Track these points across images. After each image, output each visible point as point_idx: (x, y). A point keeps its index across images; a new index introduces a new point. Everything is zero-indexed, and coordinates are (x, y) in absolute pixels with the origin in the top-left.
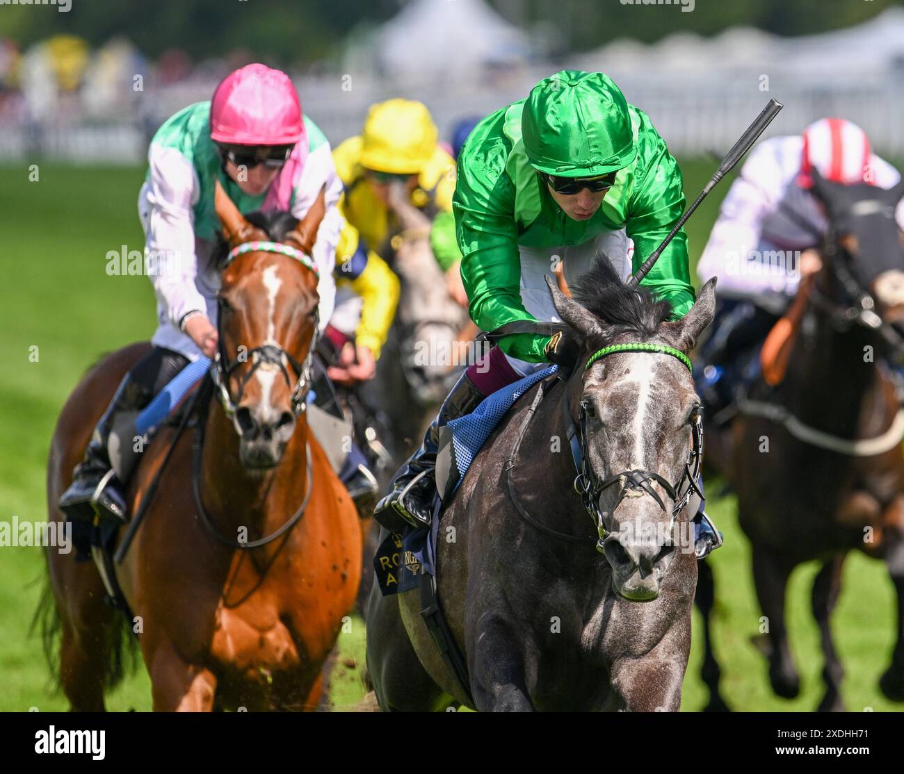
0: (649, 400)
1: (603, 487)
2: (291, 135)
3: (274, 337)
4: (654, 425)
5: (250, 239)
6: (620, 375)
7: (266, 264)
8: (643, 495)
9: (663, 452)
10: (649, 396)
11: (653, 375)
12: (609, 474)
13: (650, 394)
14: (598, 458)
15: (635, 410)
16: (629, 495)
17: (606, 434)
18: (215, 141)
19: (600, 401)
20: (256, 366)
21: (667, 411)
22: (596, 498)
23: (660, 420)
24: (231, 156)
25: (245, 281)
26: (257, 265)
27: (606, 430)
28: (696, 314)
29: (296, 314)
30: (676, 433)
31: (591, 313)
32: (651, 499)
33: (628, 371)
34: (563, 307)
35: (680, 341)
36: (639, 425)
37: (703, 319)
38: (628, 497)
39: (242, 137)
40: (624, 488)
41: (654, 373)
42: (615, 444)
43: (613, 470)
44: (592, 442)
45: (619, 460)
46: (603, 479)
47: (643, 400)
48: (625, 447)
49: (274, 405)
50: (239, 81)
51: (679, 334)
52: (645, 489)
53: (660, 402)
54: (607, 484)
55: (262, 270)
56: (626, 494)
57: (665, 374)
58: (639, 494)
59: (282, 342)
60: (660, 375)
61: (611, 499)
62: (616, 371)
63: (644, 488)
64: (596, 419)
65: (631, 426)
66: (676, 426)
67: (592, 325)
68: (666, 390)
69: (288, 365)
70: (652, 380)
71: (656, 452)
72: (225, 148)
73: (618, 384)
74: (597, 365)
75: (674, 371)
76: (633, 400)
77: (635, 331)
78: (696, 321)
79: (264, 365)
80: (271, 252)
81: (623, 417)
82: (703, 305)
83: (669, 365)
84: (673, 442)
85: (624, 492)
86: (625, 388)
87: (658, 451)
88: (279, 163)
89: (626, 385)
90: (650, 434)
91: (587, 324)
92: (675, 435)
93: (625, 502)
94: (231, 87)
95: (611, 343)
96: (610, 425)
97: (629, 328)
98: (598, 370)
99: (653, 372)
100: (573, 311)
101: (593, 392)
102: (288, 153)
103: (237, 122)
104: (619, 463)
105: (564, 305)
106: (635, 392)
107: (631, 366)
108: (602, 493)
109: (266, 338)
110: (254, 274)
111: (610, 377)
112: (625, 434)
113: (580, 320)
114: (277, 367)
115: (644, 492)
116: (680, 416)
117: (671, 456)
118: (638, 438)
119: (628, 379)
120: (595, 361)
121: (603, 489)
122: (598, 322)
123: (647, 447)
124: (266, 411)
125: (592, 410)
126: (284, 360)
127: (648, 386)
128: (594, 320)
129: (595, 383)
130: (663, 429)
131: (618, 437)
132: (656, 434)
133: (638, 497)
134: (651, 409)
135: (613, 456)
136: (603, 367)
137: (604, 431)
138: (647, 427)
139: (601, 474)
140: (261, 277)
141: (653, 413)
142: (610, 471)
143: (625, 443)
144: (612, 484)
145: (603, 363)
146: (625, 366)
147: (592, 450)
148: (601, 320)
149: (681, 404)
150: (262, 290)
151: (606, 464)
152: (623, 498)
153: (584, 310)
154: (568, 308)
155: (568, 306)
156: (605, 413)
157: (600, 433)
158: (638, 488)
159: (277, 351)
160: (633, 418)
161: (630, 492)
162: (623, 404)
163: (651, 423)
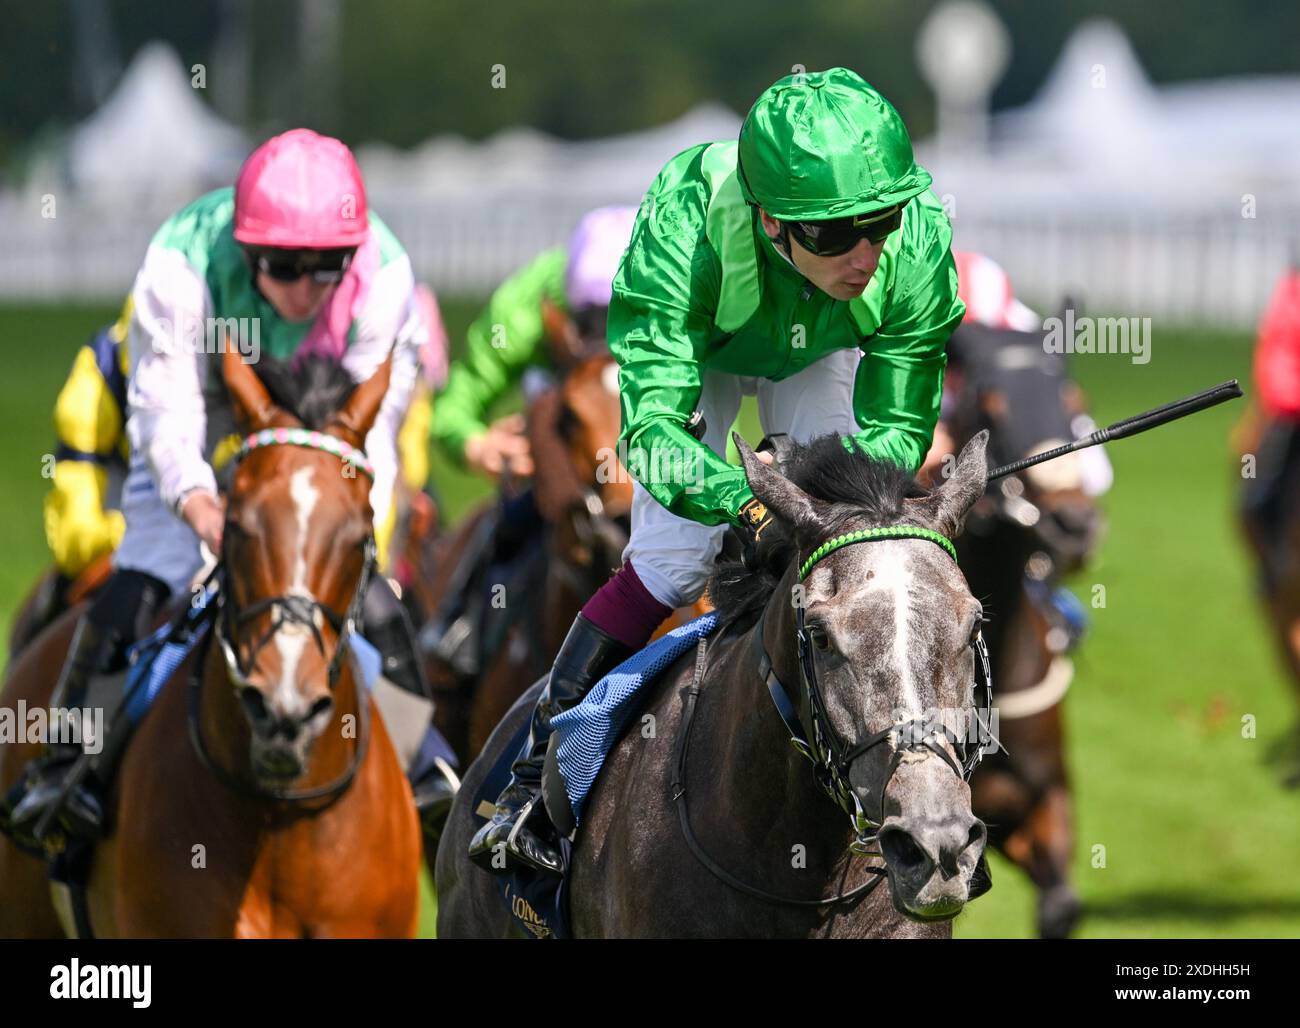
0: (911, 615)
1: (855, 754)
2: (350, 233)
3: (305, 582)
4: (925, 652)
5: (274, 424)
6: (860, 582)
7: (295, 465)
8: (928, 757)
9: (942, 691)
10: (909, 608)
11: (910, 576)
12: (864, 732)
13: (910, 605)
14: (842, 711)
15: (893, 632)
16: (909, 759)
17: (851, 673)
18: (241, 244)
19: (836, 626)
20: (277, 627)
21: (940, 629)
22: (844, 773)
23: (932, 643)
24: (264, 264)
25: (266, 491)
26: (284, 465)
27: (851, 667)
28: (959, 483)
29: (338, 542)
30: (957, 661)
31: (801, 491)
32: (941, 762)
33: (871, 575)
34: (760, 482)
35: (937, 522)
36: (902, 654)
37: (971, 490)
38: (905, 762)
39: (278, 236)
40: (897, 750)
41: (912, 573)
42: (869, 686)
43: (872, 727)
44: (829, 687)
45: (879, 709)
46: (854, 742)
47: (903, 616)
48: (886, 689)
49: (301, 688)
50: (275, 153)
51: (934, 513)
52: (931, 749)
53: (927, 615)
54: (863, 748)
55: (291, 473)
56: (903, 759)
57: (926, 572)
58: (922, 756)
59: (315, 588)
60: (919, 574)
61: (872, 769)
62: (853, 576)
63: (928, 746)
64: (832, 652)
65: (891, 657)
66: (954, 649)
67: (804, 508)
68: (932, 596)
69: (325, 627)
70: (909, 584)
71: (934, 692)
72: (255, 252)
73: (860, 595)
74: (819, 570)
75: (939, 567)
76: (887, 618)
77: (870, 513)
78: (960, 494)
79: (287, 626)
80: (305, 447)
81: (874, 645)
82: (969, 471)
83: (931, 560)
84: (954, 674)
85: (898, 756)
86: (872, 601)
87: (936, 689)
88: (332, 277)
89: (871, 595)
90: (921, 666)
91: (795, 508)
92: (956, 664)
93: (903, 771)
94: (262, 163)
95: (836, 533)
96: (857, 658)
97: (860, 509)
98: (821, 578)
99: (909, 571)
100: (774, 488)
101: (823, 613)
102: (345, 261)
103: (271, 214)
104: (879, 714)
105: (761, 479)
106: (887, 605)
107: (874, 565)
108: (854, 762)
109: (292, 583)
110: (279, 482)
111: (843, 586)
112: (883, 669)
113: (784, 502)
114: (307, 630)
115: (929, 752)
116: (958, 632)
117: (954, 695)
118: (904, 673)
119: (872, 586)
120: (815, 563)
121: (857, 757)
122: (813, 503)
123: (921, 688)
124: (288, 698)
125: (825, 639)
126: (318, 619)
127: (907, 594)
128: (805, 501)
129: (822, 598)
130: (938, 655)
131: (873, 676)
132: (930, 664)
133: (921, 761)
134: (917, 627)
135: (868, 705)
136: (829, 572)
137: (849, 669)
138: (914, 655)
139: (850, 734)
140: (287, 486)
141: (920, 633)
142: (865, 727)
143: (885, 683)
144: (873, 746)
145: (829, 567)
146: (865, 567)
147: (831, 701)
148: (816, 500)
149: (958, 614)
150: (290, 506)
151: (856, 717)
152: (898, 765)
153: (791, 486)
154: (767, 484)
155: (768, 480)
156: (846, 641)
157: (841, 671)
158: (919, 748)
159: (308, 605)
160: (892, 644)
161: (908, 756)
162: (873, 624)
163: (920, 649)
